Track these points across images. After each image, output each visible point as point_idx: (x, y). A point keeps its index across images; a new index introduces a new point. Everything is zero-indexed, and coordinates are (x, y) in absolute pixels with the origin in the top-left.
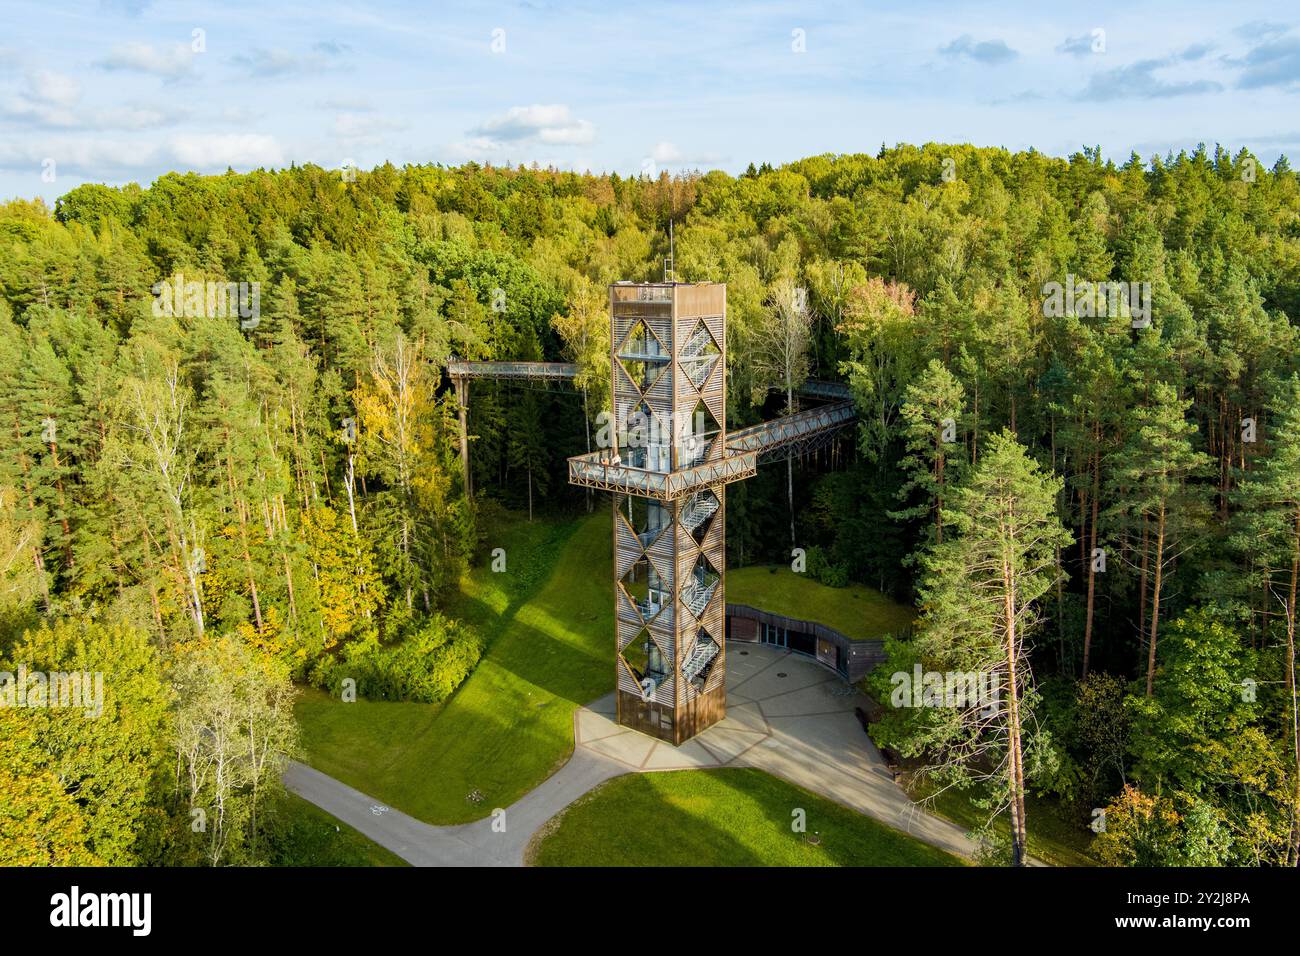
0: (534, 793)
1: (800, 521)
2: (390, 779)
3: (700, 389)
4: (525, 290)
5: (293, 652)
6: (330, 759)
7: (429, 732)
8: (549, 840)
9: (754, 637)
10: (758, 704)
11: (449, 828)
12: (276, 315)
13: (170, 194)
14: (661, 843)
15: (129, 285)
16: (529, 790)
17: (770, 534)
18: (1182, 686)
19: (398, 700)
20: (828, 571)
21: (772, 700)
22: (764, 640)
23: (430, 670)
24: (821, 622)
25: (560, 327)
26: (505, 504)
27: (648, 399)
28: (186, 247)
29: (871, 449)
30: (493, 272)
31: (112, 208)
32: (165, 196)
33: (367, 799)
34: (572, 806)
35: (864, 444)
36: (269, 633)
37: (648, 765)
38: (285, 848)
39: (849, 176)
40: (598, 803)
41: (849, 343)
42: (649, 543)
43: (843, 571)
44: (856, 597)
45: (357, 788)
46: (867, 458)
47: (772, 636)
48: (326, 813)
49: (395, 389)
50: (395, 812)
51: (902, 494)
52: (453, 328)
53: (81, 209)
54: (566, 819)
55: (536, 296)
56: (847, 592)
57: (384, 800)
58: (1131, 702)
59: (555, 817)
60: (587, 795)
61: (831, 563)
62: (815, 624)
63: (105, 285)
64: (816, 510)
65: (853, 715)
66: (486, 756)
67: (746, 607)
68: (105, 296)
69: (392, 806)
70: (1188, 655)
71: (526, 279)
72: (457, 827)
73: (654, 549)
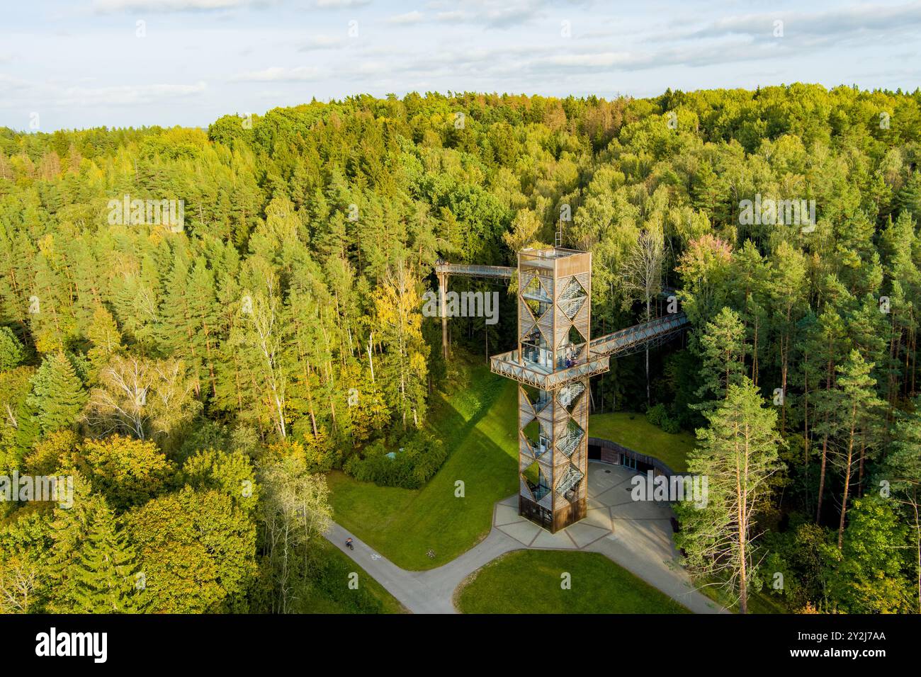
0: (464, 555)
1: (653, 385)
2: (383, 538)
3: (572, 319)
4: (488, 212)
5: (335, 452)
6: (351, 521)
7: (409, 509)
8: (468, 587)
9: (616, 460)
10: (609, 509)
11: (413, 573)
12: (333, 235)
13: (276, 123)
14: (533, 596)
15: (248, 208)
16: (462, 553)
17: (633, 392)
18: (854, 544)
19: (393, 486)
20: (666, 422)
21: (619, 507)
22: (622, 463)
23: (412, 468)
24: (657, 457)
25: (508, 241)
26: (471, 352)
27: (540, 325)
28: (281, 180)
29: (696, 348)
30: (468, 200)
31: (242, 133)
32: (273, 124)
33: (369, 549)
34: (484, 567)
35: (690, 345)
36: (321, 440)
37: (533, 545)
38: (323, 575)
39: (728, 114)
40: (500, 566)
41: (684, 278)
42: (540, 410)
43: (676, 423)
44: (683, 442)
45: (364, 542)
46: (693, 354)
47: (627, 462)
48: (346, 555)
49: (397, 292)
50: (384, 559)
51: (700, 393)
52: (440, 242)
53: (223, 133)
54: (480, 575)
55: (495, 215)
56: (677, 437)
57: (379, 551)
58: (822, 548)
59: (474, 573)
60: (495, 560)
61: (670, 416)
62: (653, 458)
63: (234, 208)
64: (666, 377)
65: (669, 522)
66: (440, 529)
67: (611, 442)
68: (235, 214)
69: (383, 555)
70: (861, 525)
71: (489, 204)
72: (418, 572)
73: (542, 414)
